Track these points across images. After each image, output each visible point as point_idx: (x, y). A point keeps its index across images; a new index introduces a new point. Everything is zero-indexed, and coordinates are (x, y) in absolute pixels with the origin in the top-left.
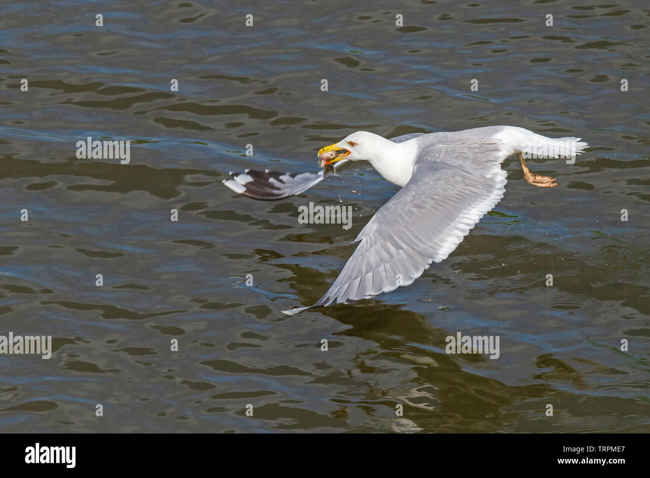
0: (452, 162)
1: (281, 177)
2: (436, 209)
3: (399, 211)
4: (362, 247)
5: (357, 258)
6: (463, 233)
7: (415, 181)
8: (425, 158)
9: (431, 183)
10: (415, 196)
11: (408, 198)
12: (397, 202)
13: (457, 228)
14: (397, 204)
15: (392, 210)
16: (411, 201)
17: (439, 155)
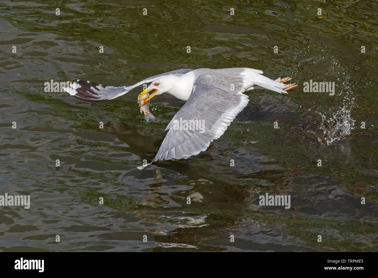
0: (217, 86)
1: (97, 87)
2: (211, 111)
3: (189, 112)
4: (171, 133)
5: (169, 139)
6: (227, 125)
7: (196, 96)
8: (200, 83)
9: (205, 96)
10: (197, 104)
11: (194, 105)
12: (188, 108)
13: (223, 122)
14: (188, 109)
15: (185, 112)
16: (195, 107)
17: (209, 82)
